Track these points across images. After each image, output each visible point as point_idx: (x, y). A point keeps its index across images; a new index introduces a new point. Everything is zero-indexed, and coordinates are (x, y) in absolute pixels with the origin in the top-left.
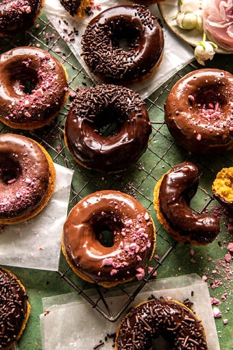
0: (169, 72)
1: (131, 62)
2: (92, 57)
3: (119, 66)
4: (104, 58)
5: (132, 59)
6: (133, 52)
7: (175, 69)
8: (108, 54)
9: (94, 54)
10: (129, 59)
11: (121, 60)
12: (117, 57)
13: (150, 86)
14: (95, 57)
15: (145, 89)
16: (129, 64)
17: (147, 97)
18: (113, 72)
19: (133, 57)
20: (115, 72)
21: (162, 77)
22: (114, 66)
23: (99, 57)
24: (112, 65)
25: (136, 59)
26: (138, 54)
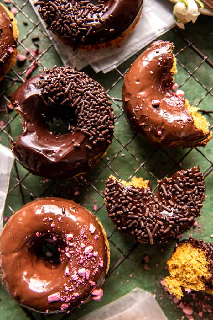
0: (146, 38)
1: (97, 21)
2: (47, 9)
3: (80, 25)
4: (62, 11)
5: (98, 17)
6: (101, 7)
7: (154, 33)
8: (69, 7)
9: (50, 5)
10: (95, 17)
11: (85, 16)
12: (80, 13)
13: (121, 53)
14: (51, 10)
15: (115, 57)
16: (94, 23)
17: (115, 67)
18: (73, 32)
19: (101, 14)
20: (75, 32)
21: (137, 43)
22: (74, 24)
23: (56, 11)
24: (71, 22)
25: (104, 17)
26: (107, 10)
